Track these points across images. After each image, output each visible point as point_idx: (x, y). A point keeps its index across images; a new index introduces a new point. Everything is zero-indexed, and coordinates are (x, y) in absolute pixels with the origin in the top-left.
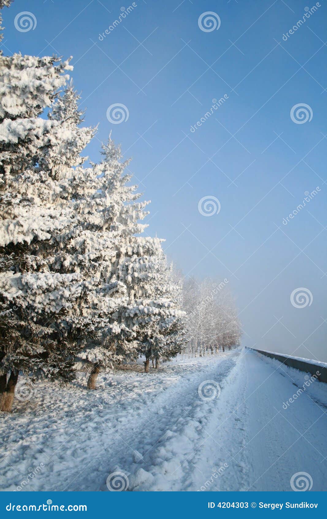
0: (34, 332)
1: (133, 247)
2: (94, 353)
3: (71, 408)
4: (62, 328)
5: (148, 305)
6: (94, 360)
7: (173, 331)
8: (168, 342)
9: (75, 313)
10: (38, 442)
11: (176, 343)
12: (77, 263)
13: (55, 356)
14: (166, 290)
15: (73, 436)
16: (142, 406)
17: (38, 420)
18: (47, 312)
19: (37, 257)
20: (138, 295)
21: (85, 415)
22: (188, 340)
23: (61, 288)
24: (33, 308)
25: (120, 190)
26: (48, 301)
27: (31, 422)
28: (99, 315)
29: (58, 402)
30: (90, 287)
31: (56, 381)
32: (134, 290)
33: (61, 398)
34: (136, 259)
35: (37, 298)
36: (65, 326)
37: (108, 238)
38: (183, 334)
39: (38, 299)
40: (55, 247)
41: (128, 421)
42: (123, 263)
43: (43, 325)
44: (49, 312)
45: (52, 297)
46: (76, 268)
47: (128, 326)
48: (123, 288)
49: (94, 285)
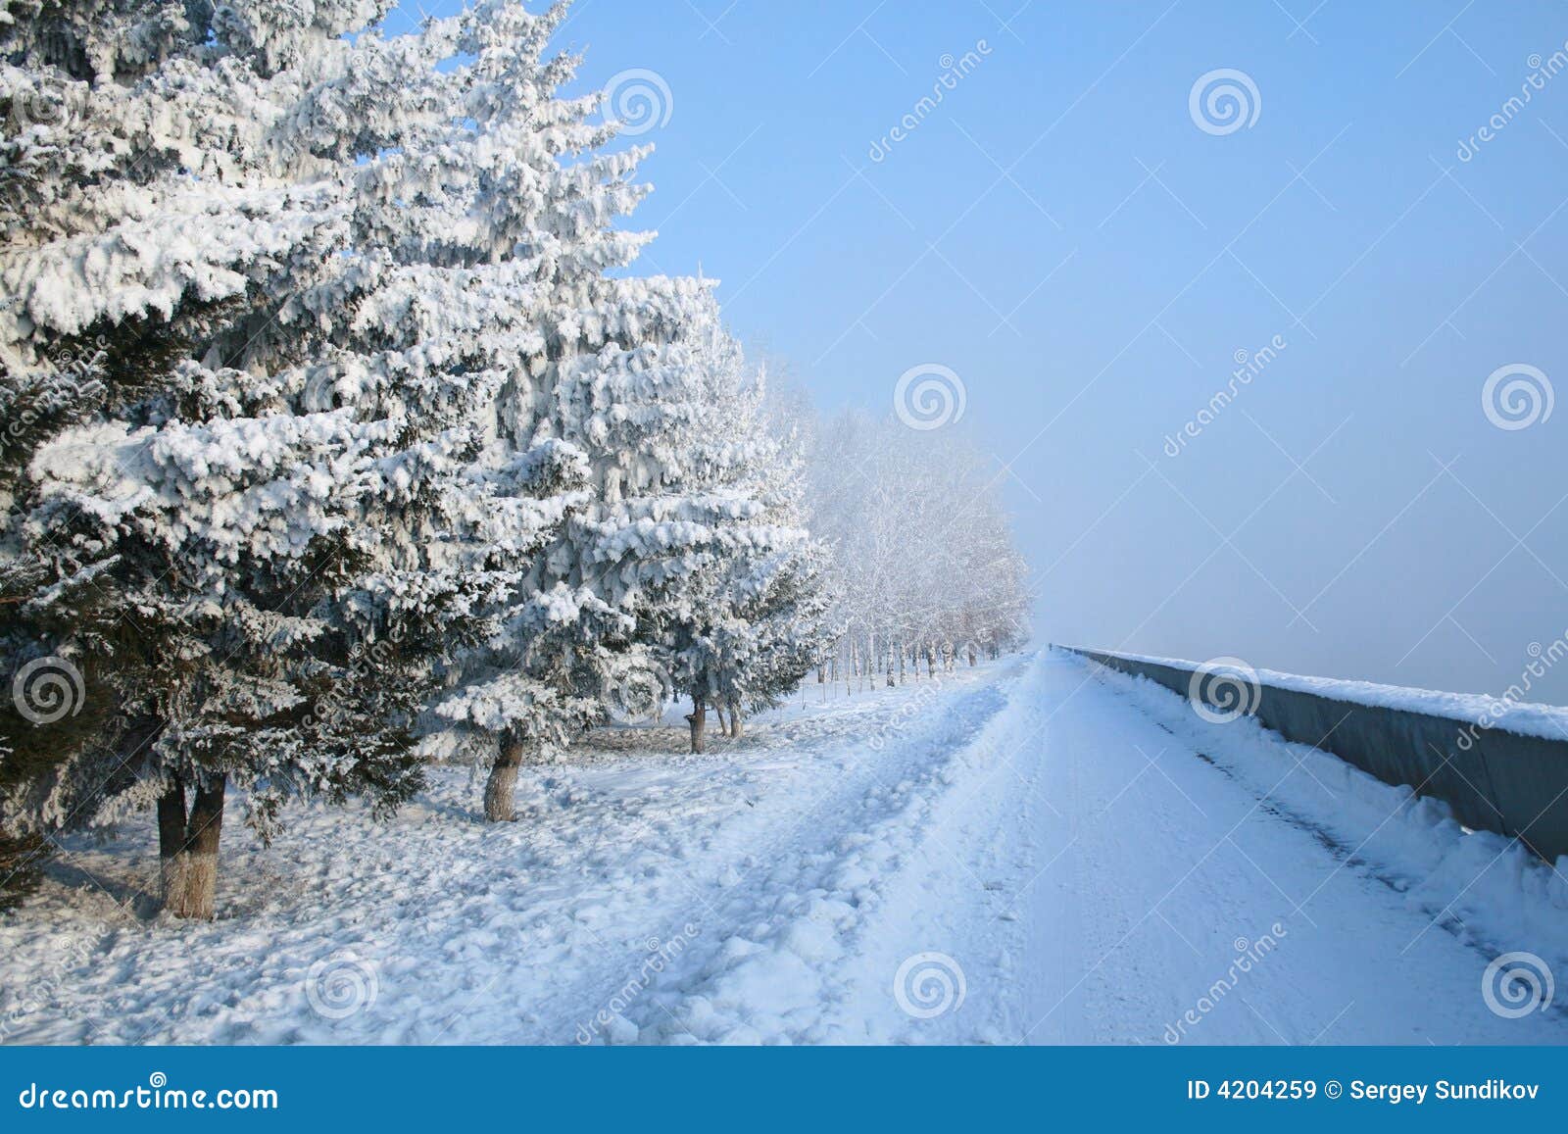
0: (257, 637)
1: (605, 317)
2: (493, 698)
3: (421, 890)
4: (353, 616)
5: (673, 516)
6: (495, 722)
7: (780, 603)
8: (765, 643)
9: (401, 562)
10: (287, 1009)
11: (791, 646)
12: (385, 383)
13: (342, 714)
14: (731, 461)
15: (409, 982)
16: (664, 863)
17: (301, 937)
18: (260, 558)
19: (240, 372)
20: (633, 486)
21: (463, 908)
22: (839, 633)
23: (297, 465)
24: (209, 546)
25: (540, 113)
26: (255, 518)
27: (276, 945)
28: (489, 560)
29: (378, 871)
30: (439, 463)
31: (353, 802)
32: (619, 467)
33: (388, 859)
34: (615, 358)
35: (216, 509)
36: (364, 608)
37: (498, 284)
38: (815, 612)
39: (221, 512)
40: (303, 331)
41: (613, 916)
42: (573, 374)
43: (288, 613)
44: (267, 555)
45: (270, 503)
46: (388, 403)
47: (606, 594)
48: (577, 461)
49: (451, 455)
